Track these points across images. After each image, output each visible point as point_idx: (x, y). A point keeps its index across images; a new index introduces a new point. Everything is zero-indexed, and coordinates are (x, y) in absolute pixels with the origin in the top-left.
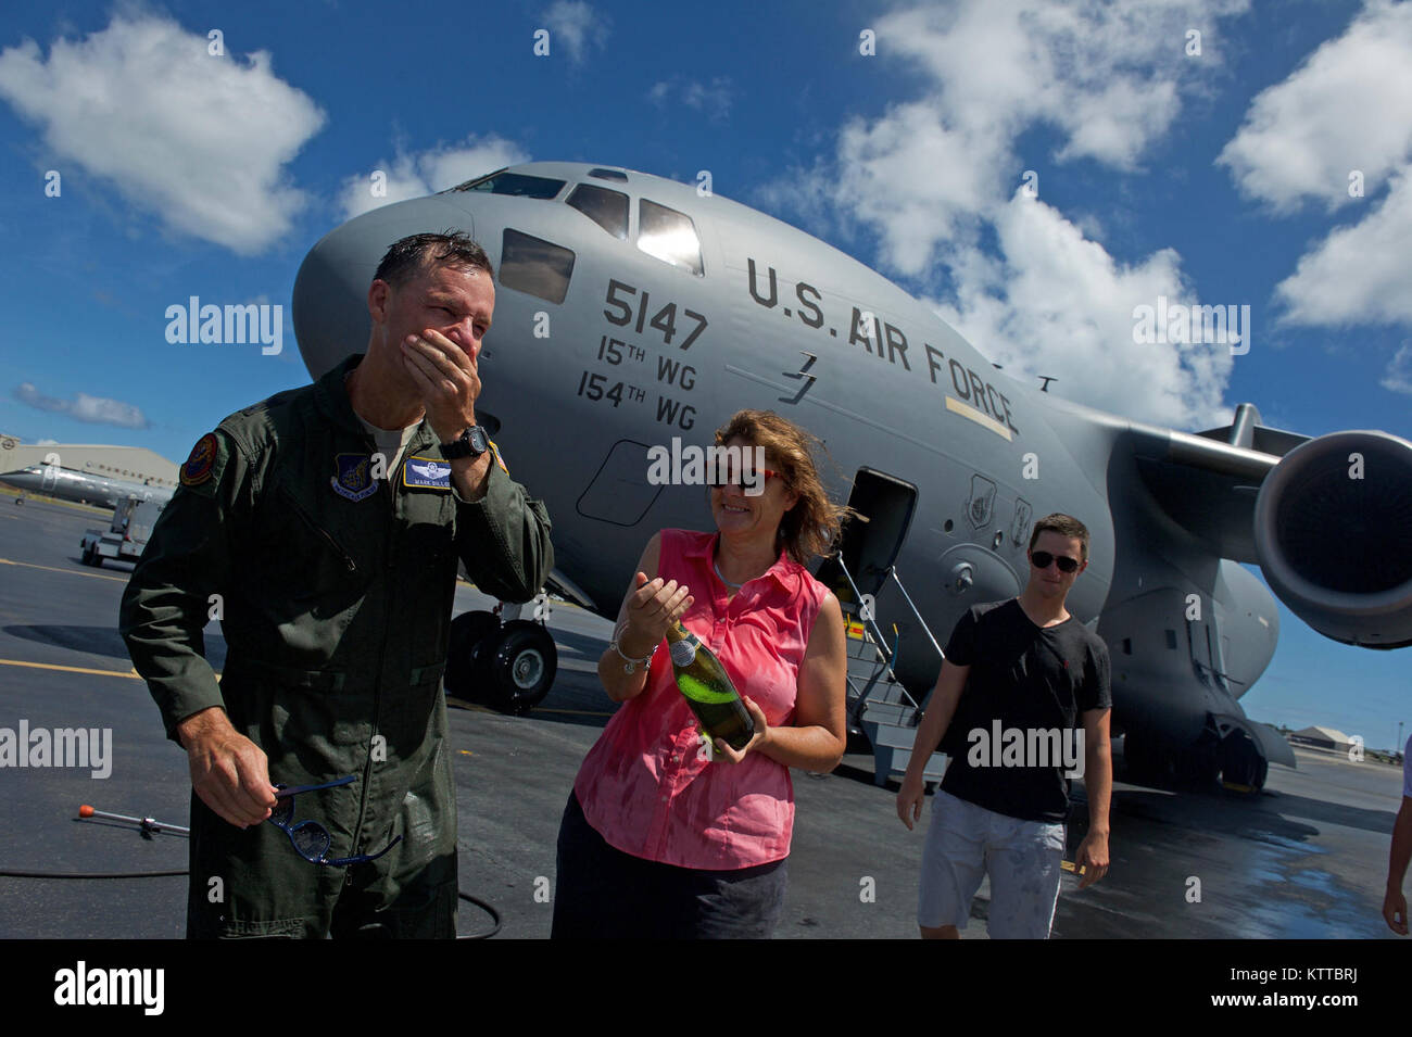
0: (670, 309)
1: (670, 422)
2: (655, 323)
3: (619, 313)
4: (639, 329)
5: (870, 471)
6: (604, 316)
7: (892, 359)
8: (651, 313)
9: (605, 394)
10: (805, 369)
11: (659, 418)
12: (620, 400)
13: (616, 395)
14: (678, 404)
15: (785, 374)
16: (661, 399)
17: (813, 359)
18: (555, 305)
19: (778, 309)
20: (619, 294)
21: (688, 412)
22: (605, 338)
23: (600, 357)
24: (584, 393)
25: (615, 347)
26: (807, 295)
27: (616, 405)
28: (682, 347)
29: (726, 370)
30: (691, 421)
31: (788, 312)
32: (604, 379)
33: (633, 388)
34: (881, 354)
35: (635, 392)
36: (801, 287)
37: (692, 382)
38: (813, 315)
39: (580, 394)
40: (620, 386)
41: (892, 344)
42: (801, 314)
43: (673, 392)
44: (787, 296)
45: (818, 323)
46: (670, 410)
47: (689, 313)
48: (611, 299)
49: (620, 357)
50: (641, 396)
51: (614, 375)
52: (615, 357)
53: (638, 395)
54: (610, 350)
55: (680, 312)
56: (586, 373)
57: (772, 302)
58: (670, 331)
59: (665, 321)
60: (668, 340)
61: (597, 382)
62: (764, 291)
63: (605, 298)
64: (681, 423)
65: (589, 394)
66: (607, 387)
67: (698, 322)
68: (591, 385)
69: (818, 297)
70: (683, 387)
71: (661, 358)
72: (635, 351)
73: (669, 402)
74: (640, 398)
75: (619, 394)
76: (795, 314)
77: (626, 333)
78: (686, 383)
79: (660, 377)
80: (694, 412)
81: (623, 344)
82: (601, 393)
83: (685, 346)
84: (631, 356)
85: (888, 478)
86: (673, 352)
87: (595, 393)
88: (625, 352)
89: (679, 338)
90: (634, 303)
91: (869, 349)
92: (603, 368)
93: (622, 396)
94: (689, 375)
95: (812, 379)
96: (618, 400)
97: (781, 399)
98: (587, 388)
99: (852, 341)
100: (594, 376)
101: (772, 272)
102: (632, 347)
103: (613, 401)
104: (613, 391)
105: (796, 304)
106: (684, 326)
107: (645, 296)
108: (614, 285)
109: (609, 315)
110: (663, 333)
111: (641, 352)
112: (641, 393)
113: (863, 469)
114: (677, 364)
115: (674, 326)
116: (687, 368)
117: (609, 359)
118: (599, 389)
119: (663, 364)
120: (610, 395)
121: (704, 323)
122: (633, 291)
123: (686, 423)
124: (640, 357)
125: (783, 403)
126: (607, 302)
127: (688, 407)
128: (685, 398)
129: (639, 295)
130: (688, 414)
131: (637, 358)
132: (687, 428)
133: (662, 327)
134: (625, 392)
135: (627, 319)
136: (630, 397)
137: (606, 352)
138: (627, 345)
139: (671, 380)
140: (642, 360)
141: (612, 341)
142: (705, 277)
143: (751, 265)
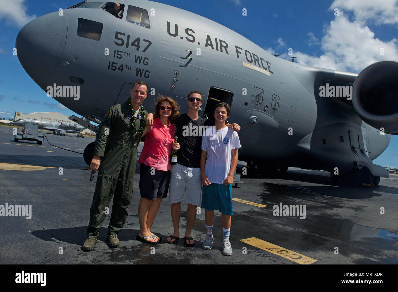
0: (138, 40)
1: (141, 76)
2: (133, 44)
3: (120, 42)
4: (127, 46)
5: (214, 88)
7: (222, 51)
8: (131, 41)
9: (117, 69)
10: (188, 56)
11: (137, 75)
12: (123, 70)
13: (121, 68)
14: (143, 70)
15: (181, 58)
16: (137, 69)
17: (191, 53)
19: (178, 37)
20: (119, 36)
21: (147, 72)
22: (115, 50)
23: (114, 57)
24: (110, 69)
25: (119, 53)
26: (189, 32)
27: (121, 72)
28: (143, 51)
29: (159, 58)
30: (148, 75)
31: (182, 38)
32: (117, 64)
33: (127, 66)
34: (217, 49)
35: (128, 67)
36: (187, 30)
37: (147, 63)
38: (191, 38)
39: (109, 69)
40: (122, 66)
41: (221, 46)
42: (187, 38)
43: (141, 66)
44: (182, 32)
45: (194, 41)
46: (140, 72)
47: (144, 40)
48: (116, 38)
49: (121, 56)
50: (130, 68)
51: (119, 62)
52: (119, 56)
53: (129, 68)
54: (118, 54)
55: (141, 40)
56: (110, 62)
57: (176, 35)
58: (138, 47)
59: (136, 43)
60: (138, 49)
61: (114, 65)
62: (173, 31)
64: (145, 76)
65: (112, 69)
66: (117, 66)
67: (148, 43)
68: (112, 66)
69: (194, 32)
71: (136, 56)
72: (126, 54)
73: (140, 70)
74: (129, 69)
75: (122, 68)
76: (184, 38)
77: (123, 48)
78: (145, 63)
79: (136, 62)
80: (149, 72)
81: (122, 52)
82: (116, 68)
83: (144, 51)
85: (222, 89)
86: (140, 53)
87: (114, 68)
88: (122, 54)
89: (141, 49)
90: (125, 38)
91: (213, 48)
92: (116, 60)
94: (146, 60)
95: (191, 59)
96: (122, 70)
97: (180, 66)
98: (111, 67)
99: (206, 46)
100: (113, 63)
101: (176, 26)
102: (125, 53)
104: (120, 67)
105: (185, 35)
106: (143, 45)
107: (129, 36)
108: (117, 33)
109: (116, 43)
110: (136, 48)
111: (128, 54)
112: (130, 67)
113: (212, 87)
114: (142, 57)
115: (140, 45)
116: (145, 58)
117: (117, 57)
118: (115, 67)
119: (137, 58)
120: (119, 69)
121: (150, 43)
122: (124, 34)
123: (147, 76)
124: (128, 56)
125: (181, 67)
126: (115, 38)
127: (147, 71)
128: (145, 68)
129: (126, 36)
130: (147, 73)
131: (127, 56)
132: (147, 77)
133: (135, 45)
134: (124, 68)
135: (122, 44)
136: (126, 69)
137: (116, 55)
138: (123, 52)
139: (140, 62)
140: (129, 56)
141: (118, 51)
142: (151, 29)
143: (168, 23)
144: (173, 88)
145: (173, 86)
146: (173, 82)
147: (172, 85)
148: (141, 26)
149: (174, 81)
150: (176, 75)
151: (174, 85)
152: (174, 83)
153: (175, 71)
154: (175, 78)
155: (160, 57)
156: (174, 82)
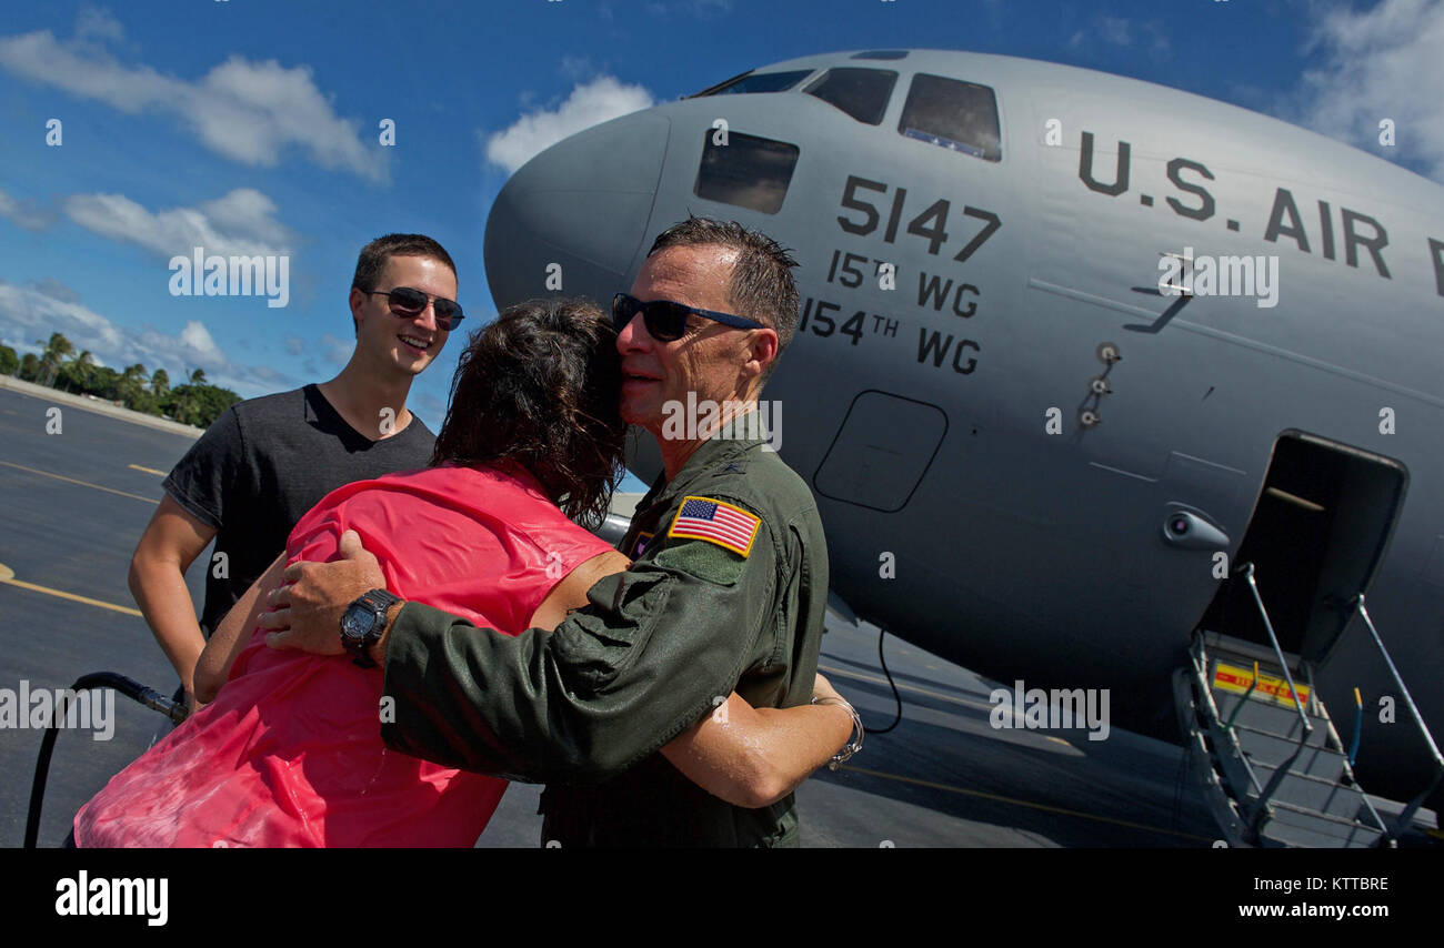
0: (942, 208)
1: (938, 362)
2: (916, 228)
3: (861, 218)
4: (890, 237)
5: (1303, 437)
6: (838, 226)
7: (1352, 260)
8: (909, 213)
9: (838, 328)
11: (922, 358)
12: (861, 335)
13: (854, 328)
14: (950, 339)
15: (1136, 289)
16: (923, 331)
18: (768, 216)
19: (1131, 196)
20: (861, 194)
21: (967, 349)
22: (837, 254)
23: (830, 279)
24: (809, 327)
25: (854, 264)
26: (1186, 174)
27: (855, 342)
28: (956, 259)
29: (1031, 286)
30: (973, 363)
31: (1147, 201)
32: (837, 308)
33: (879, 318)
34: (1329, 253)
35: (883, 324)
36: (1174, 167)
37: (973, 306)
38: (1195, 202)
40: (860, 316)
41: (1352, 240)
42: (1173, 203)
43: (943, 322)
44: (1148, 175)
45: (1206, 212)
46: (937, 349)
47: (969, 211)
48: (848, 201)
49: (860, 277)
50: (893, 328)
51: (849, 302)
52: (852, 278)
53: (888, 327)
54: (846, 268)
55: (955, 214)
56: (810, 301)
57: (1121, 186)
58: (938, 237)
59: (931, 224)
60: (934, 250)
61: (826, 312)
62: (1105, 171)
63: (840, 200)
64: (955, 364)
65: (815, 328)
66: (840, 319)
67: (983, 224)
68: (818, 317)
69: (1207, 175)
70: (958, 313)
71: (923, 276)
73: (936, 336)
74: (890, 332)
75: (859, 327)
76: (1160, 201)
77: (872, 244)
78: (964, 307)
79: (922, 301)
80: (977, 348)
81: (864, 260)
82: (832, 326)
83: (963, 256)
84: (876, 274)
85: (1343, 448)
86: (944, 266)
87: (824, 327)
88: (865, 269)
89: (951, 248)
90: (883, 204)
91: (1304, 246)
92: (837, 292)
93: (863, 330)
94: (967, 296)
95: (1187, 298)
96: (857, 334)
97: (1129, 327)
98: (811, 321)
99: (1271, 235)
100: (822, 305)
101: (1124, 150)
102: (879, 263)
103: (850, 338)
104: (850, 322)
105: (1164, 188)
106: (962, 229)
107: (901, 194)
108: (854, 182)
109: (846, 225)
110: (927, 242)
112: (892, 324)
113: (1291, 433)
114: (950, 283)
115: (946, 231)
116: (965, 287)
117: (843, 280)
118: (830, 321)
119: (927, 284)
120: (845, 329)
121: (994, 222)
122: (882, 188)
123: (964, 364)
124: (890, 276)
125: (1132, 333)
126: (843, 204)
127: (966, 342)
128: (961, 329)
129: (891, 193)
130: (968, 352)
132: (966, 372)
133: (926, 233)
134: (869, 323)
135: (872, 226)
136: (876, 331)
137: (839, 272)
138: (871, 261)
139: (939, 305)
140: (894, 279)
141: (849, 257)
142: (1002, 162)
143: (1087, 139)
144: (1083, 427)
145: (1088, 418)
146: (1087, 399)
147: (1081, 410)
148: (959, 154)
149: (1092, 392)
150: (1105, 367)
151: (1093, 411)
152: (1090, 404)
153: (1102, 346)
154: (1102, 378)
155: (1035, 281)
156: (1093, 397)
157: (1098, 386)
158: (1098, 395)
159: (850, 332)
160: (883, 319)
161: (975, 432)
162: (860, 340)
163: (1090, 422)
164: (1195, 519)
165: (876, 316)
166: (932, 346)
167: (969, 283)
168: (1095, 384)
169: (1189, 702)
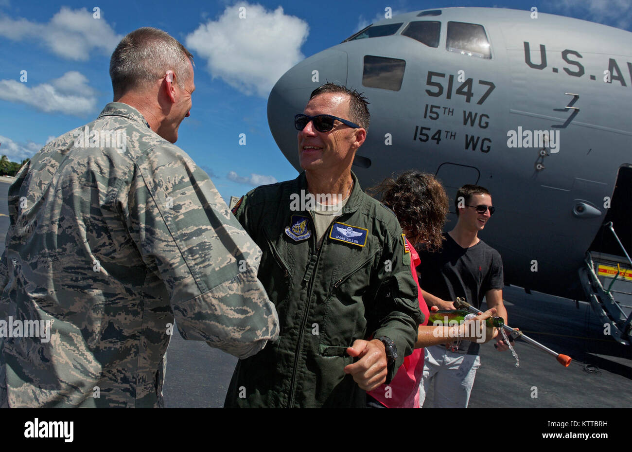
0: (470, 82)
1: (474, 149)
2: (459, 91)
3: (435, 90)
4: (449, 97)
5: (630, 167)
6: (426, 94)
8: (456, 86)
9: (430, 138)
10: (571, 104)
11: (467, 147)
12: (440, 140)
13: (437, 137)
14: (478, 138)
15: (555, 110)
16: (467, 136)
17: (576, 98)
18: (396, 92)
19: (548, 69)
20: (434, 79)
22: (427, 106)
23: (425, 117)
24: (417, 139)
25: (434, 110)
26: (570, 57)
27: (438, 143)
28: (478, 103)
29: (511, 113)
30: (489, 147)
31: (555, 70)
32: (429, 129)
33: (447, 132)
35: (449, 134)
36: (565, 53)
37: (487, 123)
38: (575, 69)
39: (415, 139)
40: (439, 132)
42: (566, 70)
43: (474, 131)
44: (554, 59)
45: (581, 72)
46: (473, 142)
47: (481, 82)
48: (429, 83)
49: (438, 115)
50: (453, 136)
51: (434, 126)
52: (434, 116)
53: (451, 136)
54: (431, 112)
55: (475, 85)
56: (417, 127)
57: (544, 65)
58: (469, 95)
59: (465, 89)
60: (468, 100)
61: (424, 131)
62: (536, 59)
63: (426, 82)
64: (482, 149)
65: (420, 139)
66: (431, 134)
67: (488, 87)
68: (421, 134)
69: (579, 56)
70: (481, 127)
71: (465, 112)
72: (447, 111)
73: (473, 137)
74: (453, 137)
75: (439, 136)
76: (561, 70)
77: (441, 100)
78: (483, 125)
79: (465, 123)
80: (490, 141)
81: (439, 107)
82: (428, 137)
83: (481, 102)
84: (444, 113)
86: (473, 107)
87: (424, 138)
88: (440, 111)
89: (475, 99)
90: (444, 82)
91: (623, 83)
92: (428, 123)
93: (441, 138)
94: (484, 119)
95: (577, 110)
96: (439, 140)
98: (418, 136)
100: (422, 128)
101: (543, 48)
102: (445, 108)
103: (436, 141)
104: (435, 135)
105: (562, 64)
106: (479, 90)
107: (451, 77)
108: (431, 74)
109: (429, 92)
110: (465, 97)
111: (451, 110)
112: (453, 134)
113: (624, 165)
114: (476, 114)
115: (472, 92)
116: (483, 115)
117: (431, 117)
118: (426, 135)
119: (467, 116)
120: (433, 138)
121: (492, 86)
122: (443, 75)
123: (485, 148)
124: (451, 113)
125: (555, 128)
126: (427, 84)
127: (485, 139)
128: (483, 134)
129: (447, 77)
130: (486, 143)
131: (449, 114)
132: (486, 152)
133: (464, 93)
134: (443, 135)
135: (440, 93)
136: (446, 137)
137: (429, 114)
138: (442, 107)
139: (472, 124)
140: (452, 115)
141: (432, 107)
142: (492, 59)
143: (526, 45)
144: (537, 171)
146: (538, 159)
147: (536, 164)
149: (540, 156)
151: (541, 164)
152: (540, 161)
154: (544, 149)
155: (512, 110)
156: (541, 158)
157: (543, 153)
158: (543, 157)
159: (435, 139)
160: (449, 132)
161: (491, 176)
162: (440, 142)
163: (540, 168)
164: (587, 206)
165: (446, 131)
166: (471, 142)
167: (485, 113)
168: (542, 152)
169: (588, 282)
